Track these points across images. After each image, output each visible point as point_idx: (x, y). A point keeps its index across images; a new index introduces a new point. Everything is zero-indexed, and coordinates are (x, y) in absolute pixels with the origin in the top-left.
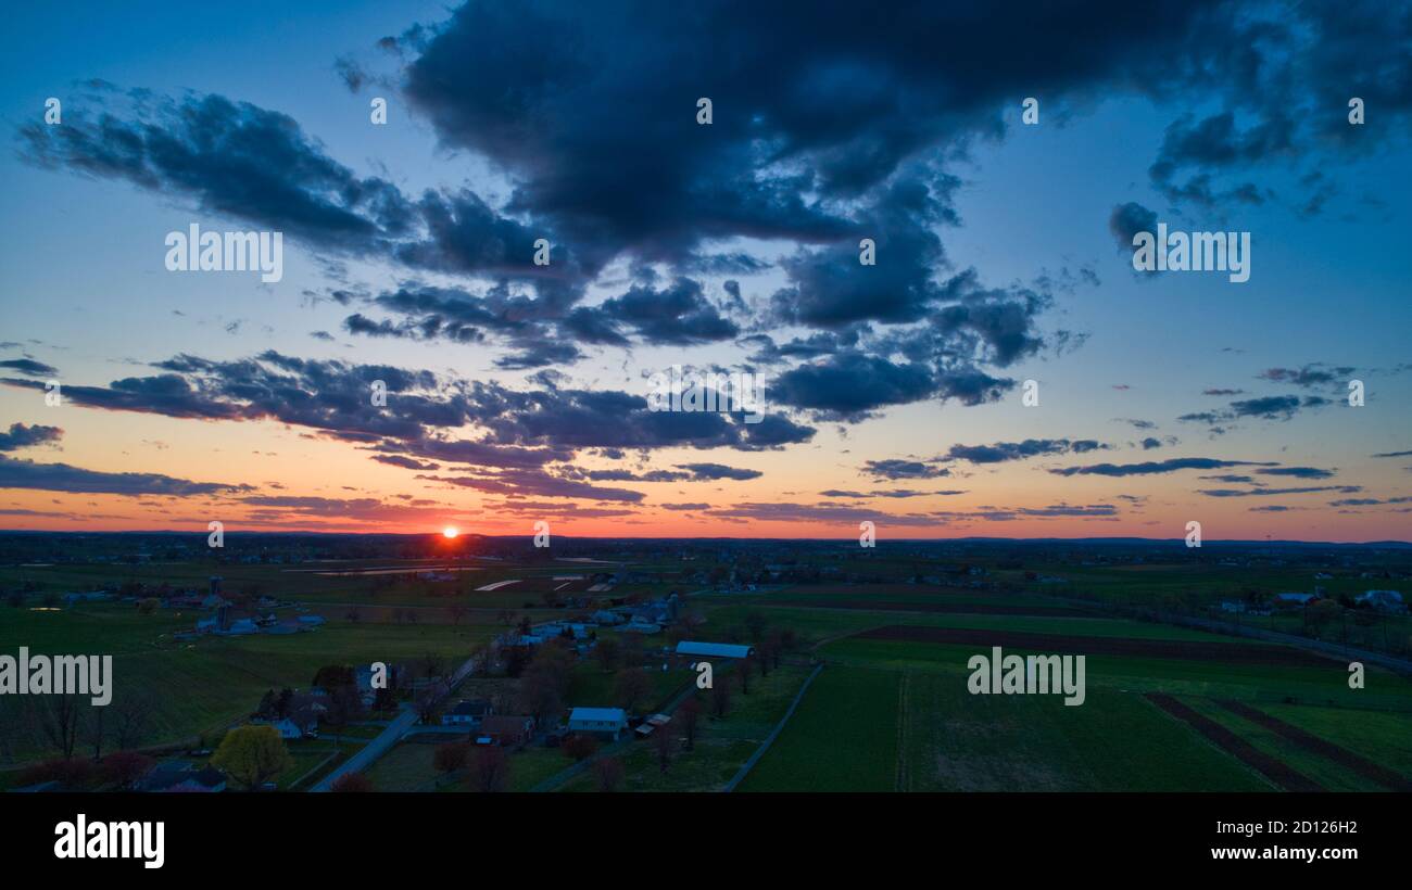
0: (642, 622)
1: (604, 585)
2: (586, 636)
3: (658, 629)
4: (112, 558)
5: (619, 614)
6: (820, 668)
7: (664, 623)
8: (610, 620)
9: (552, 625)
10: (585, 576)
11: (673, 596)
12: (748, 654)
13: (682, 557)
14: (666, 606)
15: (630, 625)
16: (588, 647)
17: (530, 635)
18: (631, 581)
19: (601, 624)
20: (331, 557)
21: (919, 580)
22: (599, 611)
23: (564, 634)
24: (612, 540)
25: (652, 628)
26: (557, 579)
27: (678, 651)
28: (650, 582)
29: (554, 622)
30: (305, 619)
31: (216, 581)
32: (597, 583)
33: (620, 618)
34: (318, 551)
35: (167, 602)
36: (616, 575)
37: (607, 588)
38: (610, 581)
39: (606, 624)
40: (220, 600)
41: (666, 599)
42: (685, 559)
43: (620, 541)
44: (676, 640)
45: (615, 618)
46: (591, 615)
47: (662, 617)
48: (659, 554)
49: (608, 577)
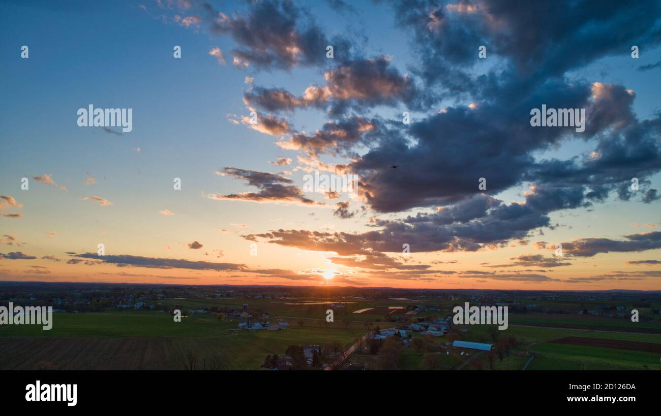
0: (434, 330)
1: (413, 312)
2: (406, 336)
3: (442, 334)
4: (207, 296)
5: (422, 326)
6: (533, 357)
7: (445, 331)
8: (418, 329)
9: (390, 330)
10: (404, 307)
11: (449, 317)
12: (491, 348)
13: (451, 298)
14: (446, 322)
15: (428, 332)
16: (408, 341)
17: (380, 335)
18: (426, 310)
19: (414, 331)
20: (290, 296)
21: (585, 312)
22: (412, 325)
23: (395, 334)
24: (416, 290)
25: (440, 333)
26: (390, 308)
27: (454, 345)
28: (436, 311)
29: (391, 329)
30: (281, 324)
31: (245, 306)
32: (410, 310)
33: (423, 328)
34: (285, 293)
35: (227, 315)
36: (419, 306)
37: (415, 313)
38: (416, 309)
39: (416, 331)
40: (247, 314)
41: (445, 319)
42: (453, 299)
43: (419, 290)
44: (452, 340)
45: (420, 328)
46: (408, 326)
47: (444, 328)
48: (440, 297)
49: (415, 307)
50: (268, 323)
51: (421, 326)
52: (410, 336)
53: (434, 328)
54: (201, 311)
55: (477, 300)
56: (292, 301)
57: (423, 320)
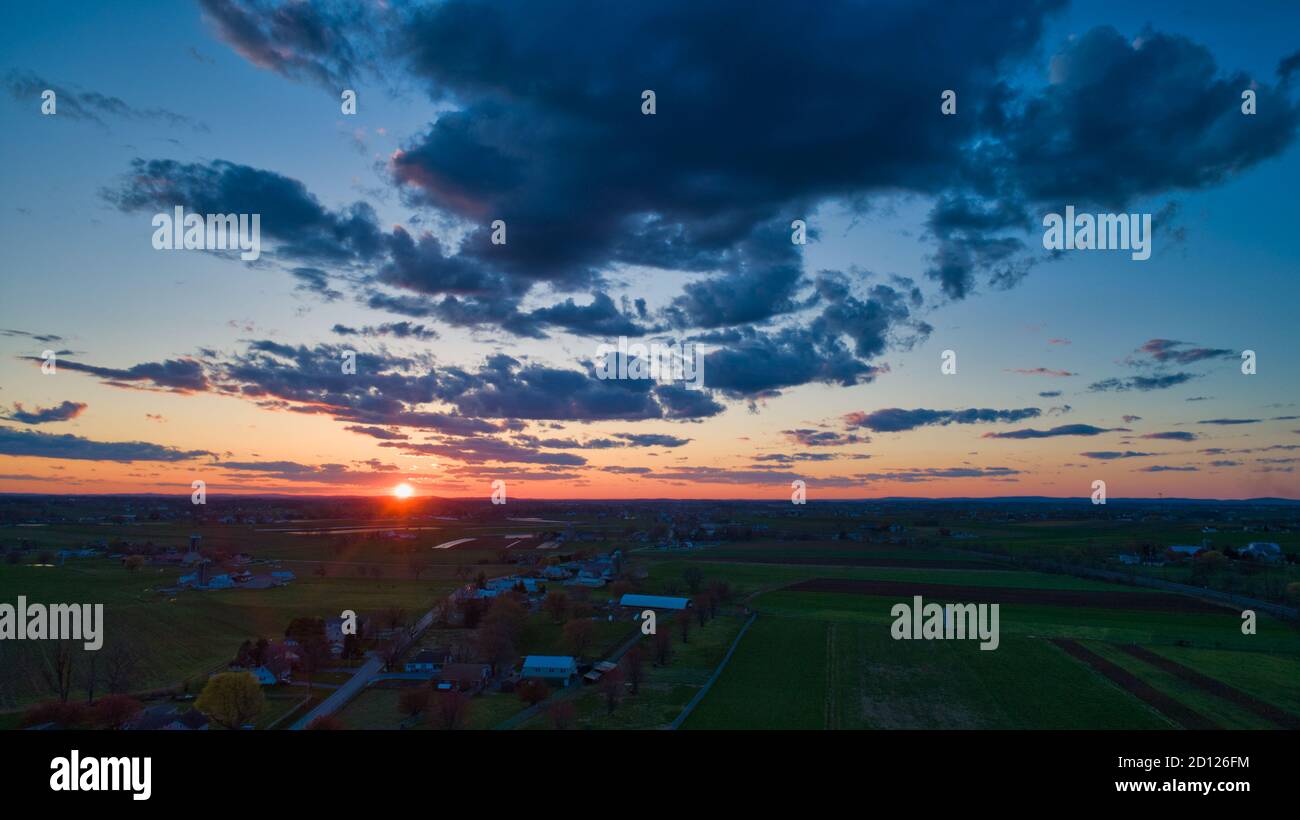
0: (588, 577)
1: (552, 543)
2: (536, 590)
3: (603, 583)
5: (567, 570)
6: (753, 618)
7: (608, 578)
8: (558, 575)
9: (506, 580)
10: (534, 535)
11: (616, 552)
12: (687, 606)
13: (623, 516)
15: (577, 580)
16: (539, 600)
17: (485, 589)
18: (577, 540)
19: (550, 579)
20: (301, 517)
21: (843, 536)
22: (549, 568)
23: (516, 588)
24: (560, 501)
25: (598, 582)
26: (507, 537)
27: (622, 603)
28: (595, 540)
29: (507, 577)
30: (277, 574)
31: (194, 540)
32: (545, 541)
33: (568, 574)
34: (288, 512)
35: (151, 559)
36: (563, 533)
37: (557, 546)
38: (558, 539)
39: (555, 579)
40: (199, 557)
41: (610, 555)
43: (566, 502)
44: (620, 593)
45: (563, 574)
46: (540, 570)
47: (607, 572)
48: (603, 515)
49: (556, 535)
50: (247, 573)
51: (564, 571)
52: (542, 590)
54: (86, 552)
55: (669, 519)
56: (304, 527)
57: (568, 559)
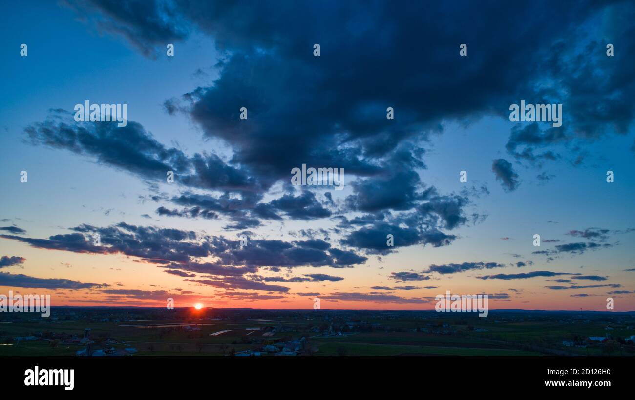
0: (288, 351)
1: (270, 333)
3: (295, 354)
5: (277, 347)
7: (298, 352)
8: (273, 350)
9: (246, 353)
10: (262, 328)
11: (302, 338)
14: (299, 343)
15: (282, 353)
18: (283, 331)
20: (143, 319)
21: (419, 330)
22: (268, 346)
24: (274, 310)
25: (293, 354)
26: (248, 329)
28: (292, 331)
30: (127, 349)
31: (87, 331)
32: (267, 332)
33: (277, 349)
34: (136, 316)
35: (64, 341)
36: (275, 327)
37: (272, 334)
38: (273, 330)
39: (270, 352)
40: (89, 340)
41: (299, 339)
42: (308, 319)
43: (277, 310)
45: (275, 349)
46: (264, 348)
47: (297, 349)
48: (296, 317)
49: (272, 328)
50: (113, 349)
51: (275, 348)
53: (288, 349)
54: (31, 338)
56: (144, 324)
57: (277, 341)
